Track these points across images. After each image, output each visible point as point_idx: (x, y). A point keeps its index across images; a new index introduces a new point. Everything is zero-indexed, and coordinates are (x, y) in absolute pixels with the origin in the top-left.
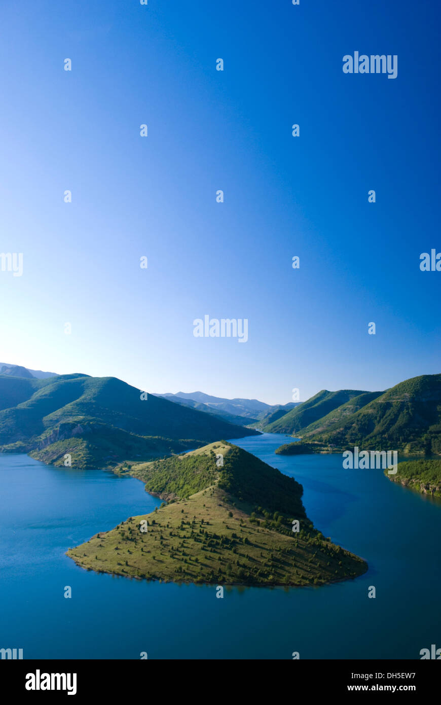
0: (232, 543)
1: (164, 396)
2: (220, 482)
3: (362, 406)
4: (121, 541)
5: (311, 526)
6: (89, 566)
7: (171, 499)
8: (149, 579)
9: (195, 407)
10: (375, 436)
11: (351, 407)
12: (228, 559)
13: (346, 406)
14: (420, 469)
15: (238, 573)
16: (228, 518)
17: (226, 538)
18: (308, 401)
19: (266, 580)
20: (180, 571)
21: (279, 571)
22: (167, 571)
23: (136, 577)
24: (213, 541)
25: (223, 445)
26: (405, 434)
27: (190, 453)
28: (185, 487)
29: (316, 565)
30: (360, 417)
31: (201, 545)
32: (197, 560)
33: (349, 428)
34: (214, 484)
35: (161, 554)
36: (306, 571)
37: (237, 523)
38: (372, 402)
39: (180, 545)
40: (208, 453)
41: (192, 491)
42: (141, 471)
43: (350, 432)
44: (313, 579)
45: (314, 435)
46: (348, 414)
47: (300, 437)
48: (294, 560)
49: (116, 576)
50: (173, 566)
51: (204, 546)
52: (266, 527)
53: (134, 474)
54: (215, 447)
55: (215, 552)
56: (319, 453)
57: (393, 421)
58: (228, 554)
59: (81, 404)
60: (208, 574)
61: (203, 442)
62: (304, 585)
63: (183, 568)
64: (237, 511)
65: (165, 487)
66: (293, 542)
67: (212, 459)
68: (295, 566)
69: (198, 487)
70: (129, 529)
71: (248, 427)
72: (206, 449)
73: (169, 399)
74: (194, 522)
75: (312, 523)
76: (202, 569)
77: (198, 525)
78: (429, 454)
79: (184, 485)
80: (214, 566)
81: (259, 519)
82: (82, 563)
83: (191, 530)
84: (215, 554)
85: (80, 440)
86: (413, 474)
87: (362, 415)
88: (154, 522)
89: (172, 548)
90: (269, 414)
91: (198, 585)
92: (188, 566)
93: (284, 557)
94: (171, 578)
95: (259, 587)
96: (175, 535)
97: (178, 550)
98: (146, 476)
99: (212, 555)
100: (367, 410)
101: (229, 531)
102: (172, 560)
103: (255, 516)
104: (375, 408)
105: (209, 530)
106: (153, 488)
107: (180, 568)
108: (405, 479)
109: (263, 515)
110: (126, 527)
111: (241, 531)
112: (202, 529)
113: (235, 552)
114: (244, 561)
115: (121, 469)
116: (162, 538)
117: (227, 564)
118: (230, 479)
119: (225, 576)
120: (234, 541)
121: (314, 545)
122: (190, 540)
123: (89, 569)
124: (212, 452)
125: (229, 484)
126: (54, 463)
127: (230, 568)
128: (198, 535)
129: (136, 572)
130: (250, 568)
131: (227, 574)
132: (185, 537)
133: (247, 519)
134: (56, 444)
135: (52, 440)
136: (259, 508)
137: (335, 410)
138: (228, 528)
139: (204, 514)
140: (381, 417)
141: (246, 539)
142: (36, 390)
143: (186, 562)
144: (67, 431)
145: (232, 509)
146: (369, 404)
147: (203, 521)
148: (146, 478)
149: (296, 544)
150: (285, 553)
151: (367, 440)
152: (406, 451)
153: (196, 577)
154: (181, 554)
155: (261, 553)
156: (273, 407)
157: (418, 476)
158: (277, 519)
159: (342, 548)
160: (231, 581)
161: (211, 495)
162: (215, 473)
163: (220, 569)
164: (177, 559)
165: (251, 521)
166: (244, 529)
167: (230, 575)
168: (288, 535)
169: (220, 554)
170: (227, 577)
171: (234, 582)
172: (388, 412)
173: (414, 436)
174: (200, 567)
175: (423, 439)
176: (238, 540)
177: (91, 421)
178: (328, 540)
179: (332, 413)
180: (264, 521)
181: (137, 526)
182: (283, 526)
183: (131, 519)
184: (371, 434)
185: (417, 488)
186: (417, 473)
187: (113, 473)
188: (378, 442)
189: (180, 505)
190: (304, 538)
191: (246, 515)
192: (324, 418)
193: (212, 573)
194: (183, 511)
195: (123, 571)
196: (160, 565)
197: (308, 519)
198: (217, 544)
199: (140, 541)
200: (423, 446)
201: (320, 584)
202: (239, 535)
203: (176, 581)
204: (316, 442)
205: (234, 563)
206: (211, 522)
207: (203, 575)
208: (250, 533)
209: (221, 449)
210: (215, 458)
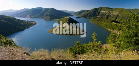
6: (51, 33)
10: (88, 16)
18: (80, 11)
33: (85, 15)
42: (57, 20)
59: (49, 12)
69: (65, 23)
72: (66, 18)
73: (61, 11)
78: (95, 18)
86: (93, 21)
90: (74, 13)
115: (54, 20)
118: (69, 21)
126: (46, 19)
135: (45, 17)
137: (83, 12)
140: (89, 13)
144: (47, 15)
173: (93, 16)
204: (81, 17)
209: (68, 18)
210: (67, 19)
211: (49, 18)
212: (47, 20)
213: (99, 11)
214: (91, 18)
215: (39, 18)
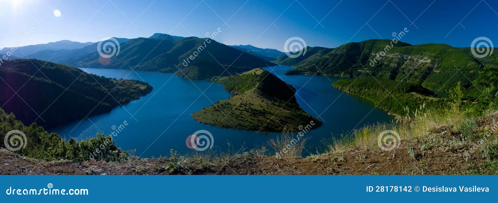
0: (263, 113)
1: (233, 47)
2: (258, 86)
3: (324, 54)
4: (214, 111)
5: (298, 106)
6: (200, 121)
7: (236, 93)
8: (226, 128)
9: (247, 52)
10: (329, 68)
11: (319, 55)
12: (261, 120)
13: (317, 54)
14: (347, 83)
15: (266, 126)
16: (261, 102)
17: (260, 111)
19: (278, 129)
20: (240, 125)
22: (234, 125)
23: (221, 126)
24: (255, 112)
25: (260, 70)
26: (342, 67)
27: (245, 73)
28: (243, 88)
29: (300, 123)
31: (249, 114)
32: (247, 120)
33: (318, 64)
34: (256, 87)
35: (232, 117)
36: (295, 125)
37: (265, 105)
38: (329, 53)
39: (240, 114)
40: (253, 73)
41: (245, 90)
42: (223, 81)
43: (318, 66)
45: (302, 67)
46: (318, 58)
47: (295, 67)
48: (291, 121)
49: (212, 126)
52: (278, 106)
53: (219, 82)
55: (255, 117)
56: (303, 74)
57: (338, 62)
58: (261, 118)
60: (252, 126)
61: (251, 68)
63: (241, 123)
64: (265, 99)
65: (233, 88)
66: (290, 113)
67: (255, 76)
68: (291, 123)
69: (248, 88)
70: (218, 106)
71: (272, 62)
72: (252, 71)
73: (235, 48)
74: (246, 104)
75: (299, 105)
76: (249, 124)
77: (248, 105)
78: (351, 76)
79: (242, 87)
80: (255, 123)
81: (275, 103)
82: (198, 120)
83: (245, 107)
85: (195, 67)
86: (344, 85)
87: (324, 58)
89: (237, 115)
90: (281, 56)
92: (243, 123)
94: (236, 127)
95: (274, 132)
96: (238, 109)
97: (239, 116)
99: (254, 118)
100: (326, 56)
101: (262, 108)
102: (236, 120)
104: (330, 56)
105: (252, 107)
106: (228, 88)
107: (240, 123)
108: (341, 87)
109: (277, 101)
110: (216, 105)
111: (267, 108)
112: (250, 107)
113: (264, 117)
114: (268, 121)
115: (214, 80)
116: (232, 110)
117: (261, 122)
118: (263, 85)
119: (259, 127)
121: (299, 115)
122: (245, 111)
123: (201, 122)
124: (255, 73)
125: (262, 87)
126: (183, 77)
127: (262, 124)
128: (248, 110)
129: (221, 124)
130: (270, 124)
131: (261, 126)
132: (242, 110)
133: (270, 103)
136: (276, 98)
137: (312, 56)
138: (261, 106)
139: (251, 100)
140: (332, 60)
141: (269, 112)
142: (175, 45)
143: (242, 121)
145: (263, 98)
146: (328, 54)
147: (250, 103)
148: (225, 84)
149: (291, 114)
150: (287, 118)
151: (326, 70)
152: (342, 75)
153: (247, 127)
154: (240, 117)
155: (276, 118)
156: (283, 53)
157: (346, 86)
158: (283, 103)
159: (312, 116)
160: (262, 129)
161: (254, 92)
162: (256, 82)
163: (257, 124)
164: (239, 120)
165: (272, 104)
166: (268, 107)
168: (288, 110)
169: (258, 118)
172: (335, 58)
173: (345, 69)
174: (249, 123)
175: (349, 70)
176: (266, 112)
178: (306, 113)
180: (278, 104)
181: (221, 105)
182: (286, 106)
183: (218, 102)
184: (328, 67)
186: (346, 85)
187: (210, 81)
188: (330, 71)
189: (241, 96)
190: (295, 111)
191: (270, 101)
192: (307, 59)
193: (254, 126)
194: (241, 99)
195: (215, 124)
196: (231, 122)
197: (297, 104)
198: (257, 113)
200: (349, 73)
202: (267, 110)
203: (238, 129)
204: (303, 70)
205: (264, 122)
206: (254, 104)
207: (250, 127)
208: (271, 109)
209: (259, 72)
210: (256, 76)
211: (195, 71)
213: (366, 51)
214: (337, 75)
215: (161, 70)
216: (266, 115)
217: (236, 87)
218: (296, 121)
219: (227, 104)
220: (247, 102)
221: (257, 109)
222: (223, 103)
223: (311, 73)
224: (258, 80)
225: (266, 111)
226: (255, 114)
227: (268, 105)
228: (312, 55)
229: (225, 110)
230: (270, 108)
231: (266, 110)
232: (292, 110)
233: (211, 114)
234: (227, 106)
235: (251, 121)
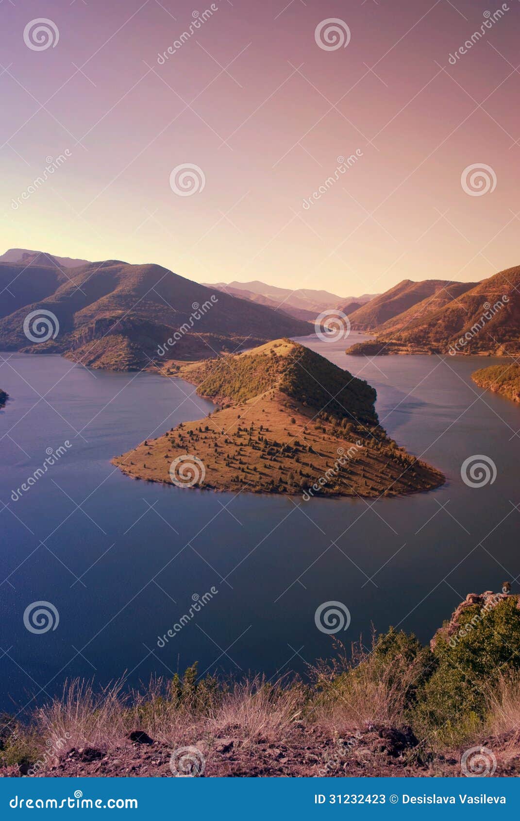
0: (294, 451)
1: (215, 287)
2: (282, 385)
3: (451, 299)
4: (171, 448)
5: (383, 434)
6: (137, 475)
7: (226, 404)
8: (203, 488)
9: (252, 299)
11: (438, 300)
12: (289, 468)
13: (432, 299)
14: (513, 374)
15: (301, 483)
16: (290, 425)
17: (288, 447)
18: (386, 293)
19: (331, 491)
20: (236, 480)
21: (345, 481)
22: (223, 481)
24: (272, 449)
25: (285, 344)
26: (500, 333)
27: (247, 352)
28: (242, 390)
29: (388, 475)
30: (448, 313)
31: (260, 453)
32: (255, 469)
33: (434, 325)
34: (275, 388)
35: (216, 462)
36: (376, 481)
37: (300, 430)
38: (463, 295)
39: (236, 454)
40: (268, 353)
41: (249, 395)
42: (191, 372)
43: (434, 330)
44: (383, 491)
45: (392, 333)
46: (433, 308)
47: (375, 335)
48: (364, 470)
49: (167, 485)
50: (231, 474)
51: (263, 454)
52: (333, 434)
53: (183, 376)
54: (276, 346)
55: (275, 460)
56: (396, 353)
58: (288, 463)
59: (119, 296)
60: (267, 483)
61: (262, 339)
62: (373, 497)
63: (240, 477)
64: (300, 416)
65: (219, 390)
66: (362, 450)
67: (272, 359)
68: (364, 476)
69: (256, 390)
70: (180, 436)
72: (266, 348)
73: (221, 290)
74: (252, 429)
75: (385, 431)
76: (261, 478)
77: (256, 433)
79: (240, 388)
80: (275, 475)
81: (325, 426)
82: (130, 472)
83: (248, 437)
84: (275, 463)
85: (120, 338)
86: (505, 380)
87: (450, 310)
88: (207, 429)
89: (228, 456)
90: (340, 307)
91: (258, 495)
92: (246, 476)
93: (351, 466)
94: (227, 487)
95: (323, 497)
96: (231, 443)
97: (234, 458)
98: (197, 378)
99: (273, 463)
100: (457, 304)
101: (291, 438)
102: (227, 469)
103: (321, 422)
104: (466, 302)
105: (267, 436)
106: (205, 391)
107: (237, 477)
108: (496, 385)
109: (330, 422)
110: (175, 434)
111: (305, 438)
112: (261, 436)
113: (298, 461)
114: (307, 470)
115: (168, 370)
116: (216, 445)
117: (289, 474)
118: (292, 382)
119: (286, 486)
120: (296, 449)
121: (386, 455)
122: (248, 447)
123: (138, 478)
124: (272, 352)
125: (292, 387)
126: (90, 364)
127: (292, 477)
128: (256, 443)
130: (313, 478)
131: (289, 483)
132: (242, 444)
133: (311, 426)
134: (92, 343)
135: (89, 338)
136: (326, 414)
137: (419, 303)
138: (290, 435)
139: (263, 419)
140: (472, 314)
142: (64, 280)
143: (243, 471)
144: (103, 327)
145: (295, 415)
146: (460, 298)
147: (262, 428)
148: (197, 381)
149: (366, 453)
150: (353, 462)
151: (455, 340)
152: (499, 353)
153: (254, 486)
154: (238, 462)
155: (327, 462)
156: (346, 299)
157: (511, 382)
158: (345, 426)
159: (418, 459)
160: (293, 491)
161: (271, 399)
162: (276, 375)
163: (280, 478)
164: (234, 467)
165: (317, 428)
166: (307, 436)
167: (291, 485)
169: (281, 462)
170: (288, 487)
171: (295, 492)
172: (482, 308)
173: (510, 336)
174: (258, 476)
176: (301, 449)
177: (132, 315)
178: (402, 450)
179: (415, 307)
180: (330, 428)
181: (188, 433)
182: (351, 434)
183: (181, 425)
184: (460, 333)
185: (508, 395)
186: (510, 379)
187: (159, 374)
189: (237, 411)
190: (375, 447)
191: (312, 422)
192: (405, 312)
193: (272, 482)
194: (239, 417)
196: (215, 474)
197: (380, 427)
198: (278, 451)
199: (192, 449)
201: (390, 496)
202: (303, 442)
203: (233, 491)
204: (394, 341)
205: (296, 472)
206: (270, 429)
207: (262, 485)
208: (314, 441)
209: (283, 348)
210: (276, 359)
211: (120, 350)
212: (103, 369)
214: (486, 354)
215: (28, 348)
216: (301, 455)
217: (227, 388)
218: (376, 470)
219: (203, 430)
220: (253, 423)
221: (282, 443)
222: (193, 430)
223: (417, 349)
224: (280, 368)
225: (300, 446)
226: (274, 454)
227: (307, 432)
228: (420, 301)
229: (199, 445)
230: (312, 438)
231: (301, 443)
232: (368, 444)
233: (164, 456)
234: (203, 435)
235: (264, 472)
